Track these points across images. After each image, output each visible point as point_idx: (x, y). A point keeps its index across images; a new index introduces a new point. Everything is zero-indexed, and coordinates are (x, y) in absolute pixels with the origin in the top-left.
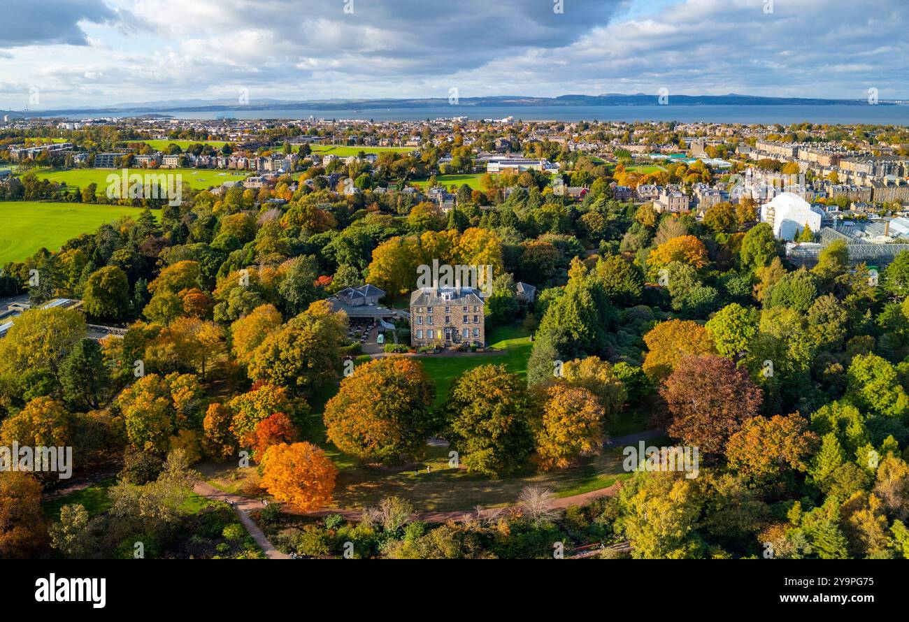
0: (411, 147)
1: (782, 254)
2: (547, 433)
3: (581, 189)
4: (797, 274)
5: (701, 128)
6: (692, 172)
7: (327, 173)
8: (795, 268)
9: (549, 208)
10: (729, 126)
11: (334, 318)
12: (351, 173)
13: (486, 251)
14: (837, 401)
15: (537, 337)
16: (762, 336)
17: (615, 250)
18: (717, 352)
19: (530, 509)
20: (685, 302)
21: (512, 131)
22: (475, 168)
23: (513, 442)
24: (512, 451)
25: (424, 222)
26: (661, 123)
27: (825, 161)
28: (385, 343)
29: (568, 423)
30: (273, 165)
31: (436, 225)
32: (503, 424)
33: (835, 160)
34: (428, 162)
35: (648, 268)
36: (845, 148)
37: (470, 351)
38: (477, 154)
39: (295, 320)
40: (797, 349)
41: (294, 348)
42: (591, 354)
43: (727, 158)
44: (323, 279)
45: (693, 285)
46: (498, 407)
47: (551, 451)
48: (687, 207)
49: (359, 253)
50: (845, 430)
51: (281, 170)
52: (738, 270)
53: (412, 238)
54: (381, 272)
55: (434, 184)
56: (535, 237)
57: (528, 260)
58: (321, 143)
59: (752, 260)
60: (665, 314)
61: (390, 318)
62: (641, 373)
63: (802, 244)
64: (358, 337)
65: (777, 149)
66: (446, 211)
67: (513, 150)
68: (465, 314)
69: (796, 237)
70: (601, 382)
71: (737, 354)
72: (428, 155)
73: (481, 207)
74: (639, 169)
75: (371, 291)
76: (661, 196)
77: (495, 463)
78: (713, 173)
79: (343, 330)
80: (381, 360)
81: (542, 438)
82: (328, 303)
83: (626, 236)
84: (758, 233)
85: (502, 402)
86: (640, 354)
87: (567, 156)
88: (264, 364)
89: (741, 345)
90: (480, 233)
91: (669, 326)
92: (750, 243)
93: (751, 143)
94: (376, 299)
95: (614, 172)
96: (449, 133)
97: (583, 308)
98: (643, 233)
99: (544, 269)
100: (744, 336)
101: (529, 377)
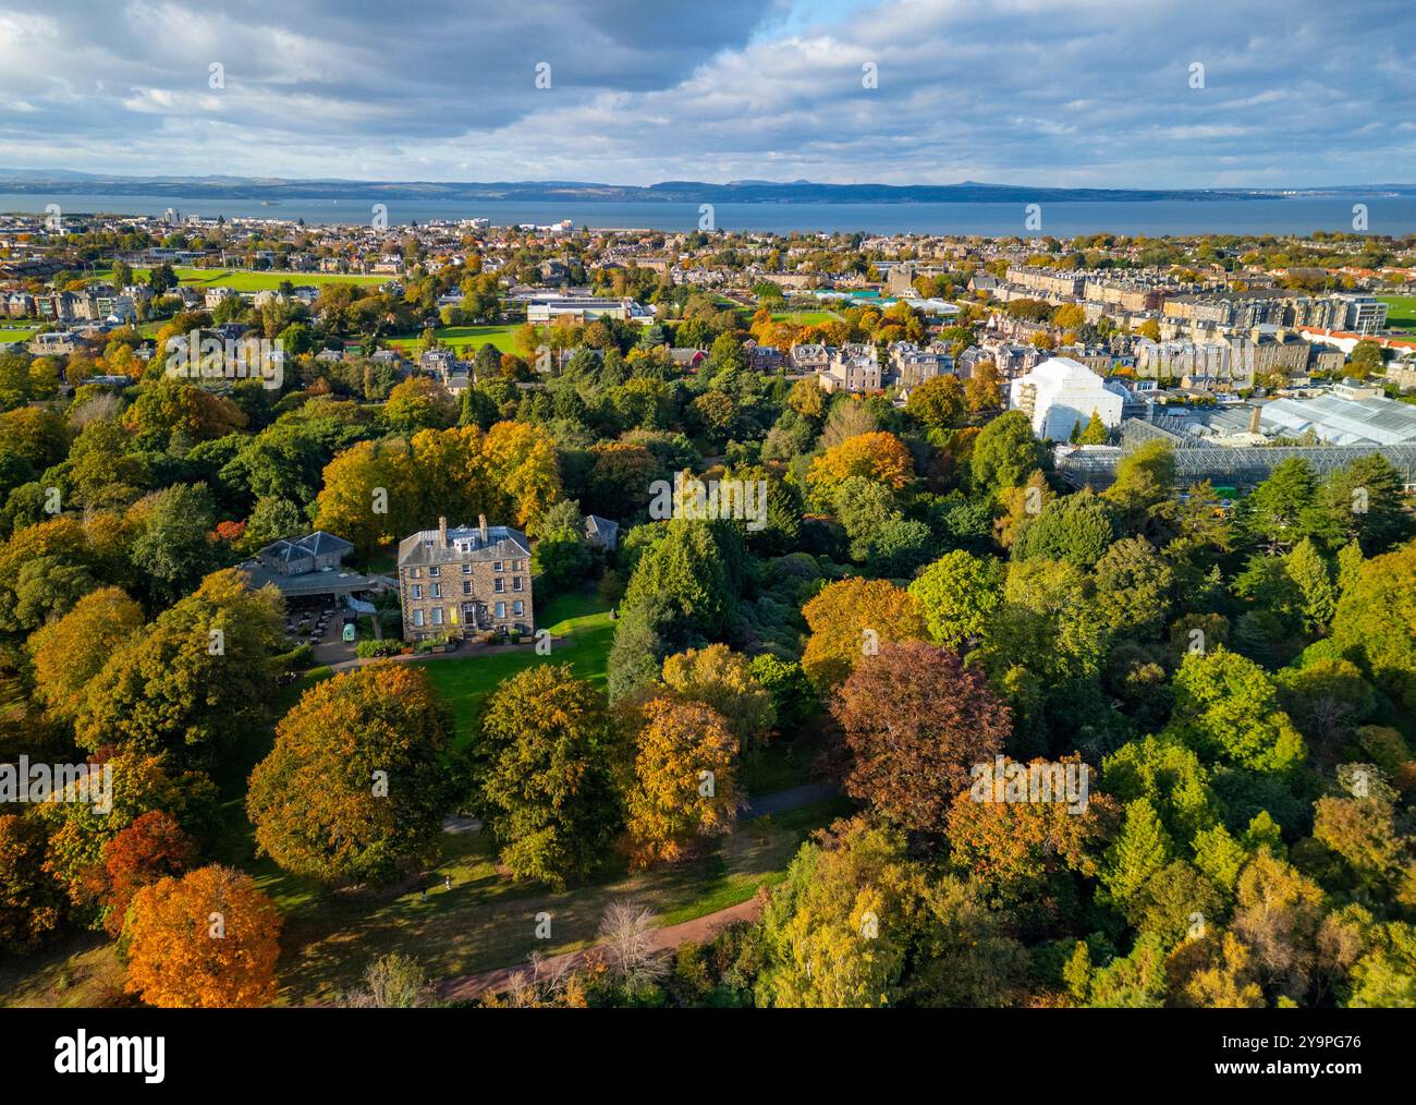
0: (383, 276)
1: (1047, 464)
2: (643, 791)
3: (694, 351)
4: (1075, 500)
5: (908, 244)
6: (889, 322)
7: (217, 323)
8: (1071, 490)
9: (639, 384)
10: (958, 240)
11: (254, 601)
12: (267, 322)
13: (530, 462)
14: (1154, 734)
15: (623, 612)
16: (1009, 608)
17: (753, 458)
18: (930, 637)
19: (618, 953)
20: (873, 547)
21: (571, 247)
22: (505, 315)
23: (589, 811)
24: (586, 829)
25: (415, 413)
26: (837, 235)
27: (1136, 301)
28: (357, 640)
29: (678, 770)
30: (93, 308)
31: (438, 417)
32: (569, 778)
33: (1155, 301)
34: (418, 303)
35: (810, 489)
36: (1177, 278)
37: (508, 642)
38: (508, 288)
39: (173, 613)
40: (1075, 634)
41: (174, 670)
42: (714, 641)
43: (953, 298)
44: (227, 529)
45: (888, 518)
46: (560, 745)
47: (651, 826)
48: (878, 384)
49: (297, 474)
50: (1170, 795)
51: (112, 318)
52: (967, 492)
53: (394, 443)
54: (342, 508)
55: (432, 344)
56: (614, 435)
57: (605, 476)
58: (197, 265)
59: (991, 475)
60: (838, 569)
61: (364, 592)
62: (799, 674)
63: (1086, 448)
64: (307, 633)
65: (1046, 282)
66: (456, 392)
67: (573, 283)
68: (497, 575)
69: (1075, 436)
70: (731, 691)
71: (964, 640)
72: (416, 290)
73: (519, 385)
74: (795, 318)
75: (326, 544)
76: (833, 365)
77: (559, 858)
78: (926, 324)
79: (275, 622)
80: (352, 673)
81: (635, 803)
82: (240, 573)
83: (772, 434)
84: (1004, 428)
85: (567, 735)
86: (796, 639)
87: (668, 295)
88: (111, 711)
89: (973, 624)
90: (518, 431)
91: (846, 588)
92: (989, 446)
93: (998, 272)
94: (335, 558)
95: (752, 322)
96: (456, 249)
97: (699, 558)
98: (800, 429)
99: (631, 492)
100: (977, 608)
101: (612, 685)
